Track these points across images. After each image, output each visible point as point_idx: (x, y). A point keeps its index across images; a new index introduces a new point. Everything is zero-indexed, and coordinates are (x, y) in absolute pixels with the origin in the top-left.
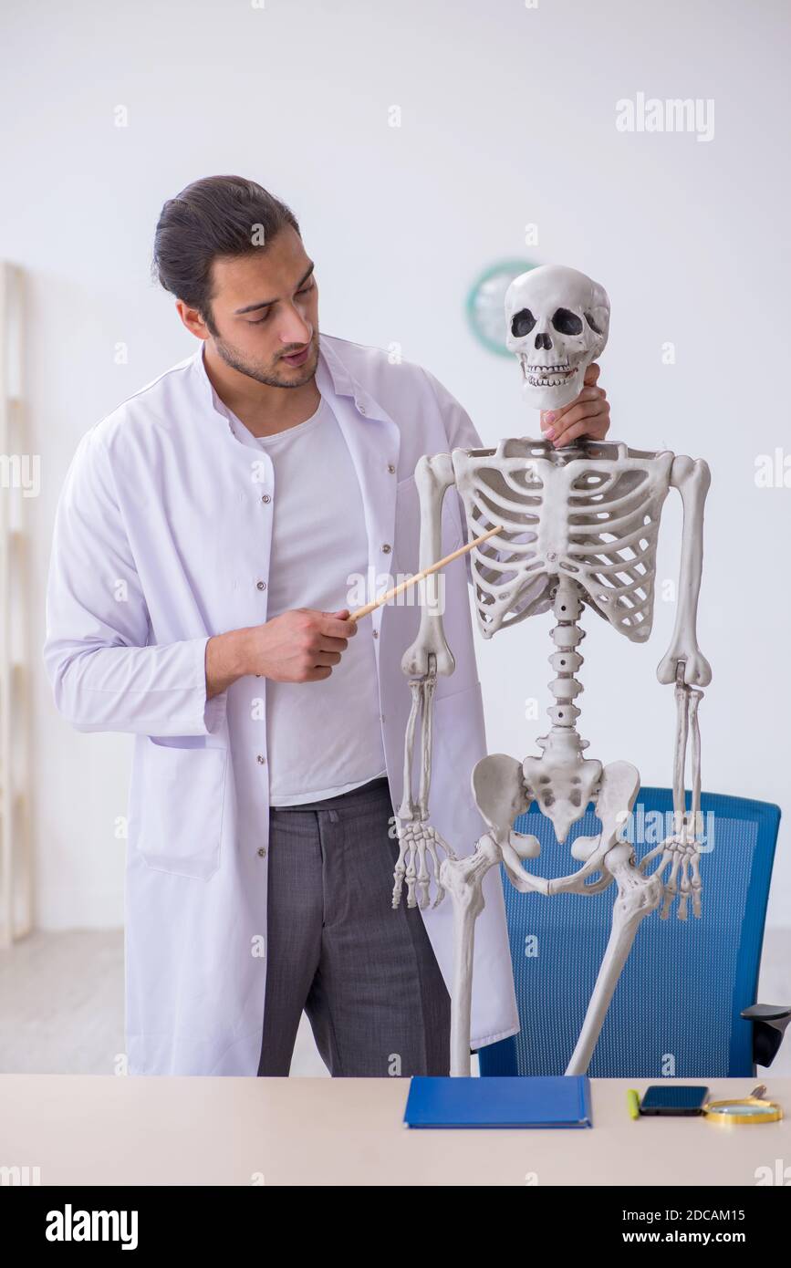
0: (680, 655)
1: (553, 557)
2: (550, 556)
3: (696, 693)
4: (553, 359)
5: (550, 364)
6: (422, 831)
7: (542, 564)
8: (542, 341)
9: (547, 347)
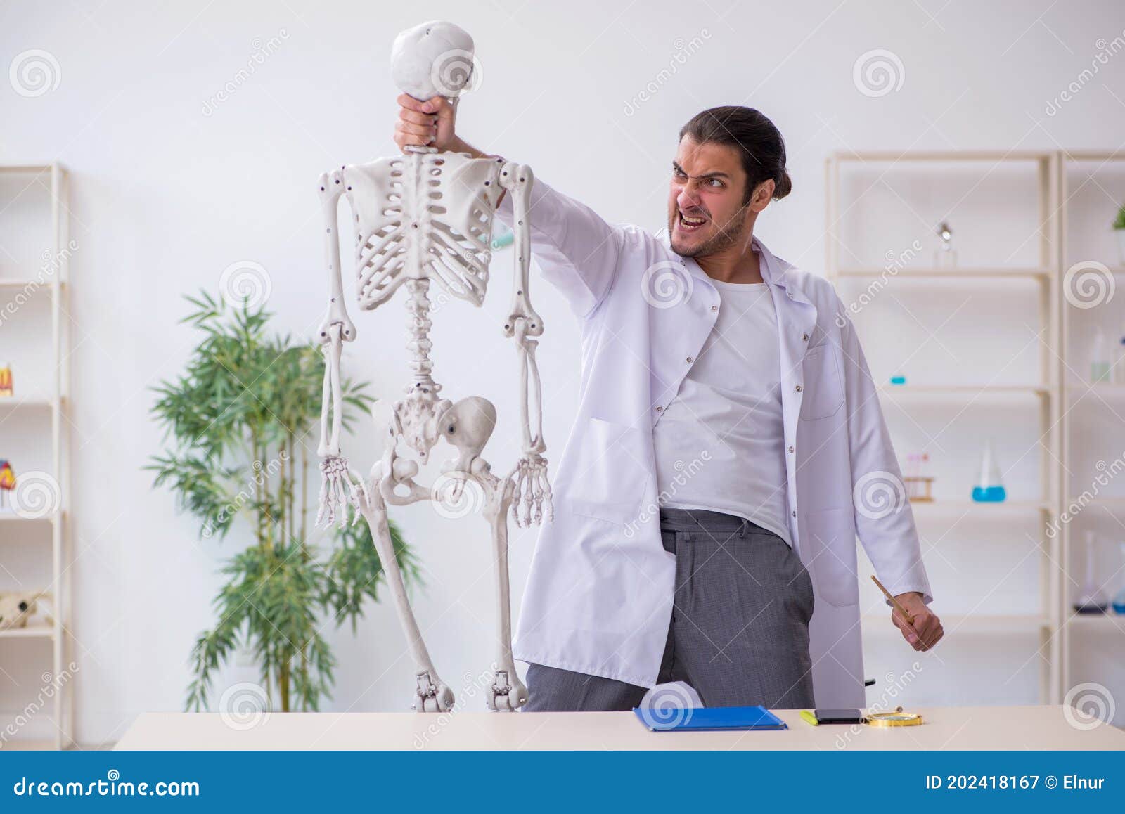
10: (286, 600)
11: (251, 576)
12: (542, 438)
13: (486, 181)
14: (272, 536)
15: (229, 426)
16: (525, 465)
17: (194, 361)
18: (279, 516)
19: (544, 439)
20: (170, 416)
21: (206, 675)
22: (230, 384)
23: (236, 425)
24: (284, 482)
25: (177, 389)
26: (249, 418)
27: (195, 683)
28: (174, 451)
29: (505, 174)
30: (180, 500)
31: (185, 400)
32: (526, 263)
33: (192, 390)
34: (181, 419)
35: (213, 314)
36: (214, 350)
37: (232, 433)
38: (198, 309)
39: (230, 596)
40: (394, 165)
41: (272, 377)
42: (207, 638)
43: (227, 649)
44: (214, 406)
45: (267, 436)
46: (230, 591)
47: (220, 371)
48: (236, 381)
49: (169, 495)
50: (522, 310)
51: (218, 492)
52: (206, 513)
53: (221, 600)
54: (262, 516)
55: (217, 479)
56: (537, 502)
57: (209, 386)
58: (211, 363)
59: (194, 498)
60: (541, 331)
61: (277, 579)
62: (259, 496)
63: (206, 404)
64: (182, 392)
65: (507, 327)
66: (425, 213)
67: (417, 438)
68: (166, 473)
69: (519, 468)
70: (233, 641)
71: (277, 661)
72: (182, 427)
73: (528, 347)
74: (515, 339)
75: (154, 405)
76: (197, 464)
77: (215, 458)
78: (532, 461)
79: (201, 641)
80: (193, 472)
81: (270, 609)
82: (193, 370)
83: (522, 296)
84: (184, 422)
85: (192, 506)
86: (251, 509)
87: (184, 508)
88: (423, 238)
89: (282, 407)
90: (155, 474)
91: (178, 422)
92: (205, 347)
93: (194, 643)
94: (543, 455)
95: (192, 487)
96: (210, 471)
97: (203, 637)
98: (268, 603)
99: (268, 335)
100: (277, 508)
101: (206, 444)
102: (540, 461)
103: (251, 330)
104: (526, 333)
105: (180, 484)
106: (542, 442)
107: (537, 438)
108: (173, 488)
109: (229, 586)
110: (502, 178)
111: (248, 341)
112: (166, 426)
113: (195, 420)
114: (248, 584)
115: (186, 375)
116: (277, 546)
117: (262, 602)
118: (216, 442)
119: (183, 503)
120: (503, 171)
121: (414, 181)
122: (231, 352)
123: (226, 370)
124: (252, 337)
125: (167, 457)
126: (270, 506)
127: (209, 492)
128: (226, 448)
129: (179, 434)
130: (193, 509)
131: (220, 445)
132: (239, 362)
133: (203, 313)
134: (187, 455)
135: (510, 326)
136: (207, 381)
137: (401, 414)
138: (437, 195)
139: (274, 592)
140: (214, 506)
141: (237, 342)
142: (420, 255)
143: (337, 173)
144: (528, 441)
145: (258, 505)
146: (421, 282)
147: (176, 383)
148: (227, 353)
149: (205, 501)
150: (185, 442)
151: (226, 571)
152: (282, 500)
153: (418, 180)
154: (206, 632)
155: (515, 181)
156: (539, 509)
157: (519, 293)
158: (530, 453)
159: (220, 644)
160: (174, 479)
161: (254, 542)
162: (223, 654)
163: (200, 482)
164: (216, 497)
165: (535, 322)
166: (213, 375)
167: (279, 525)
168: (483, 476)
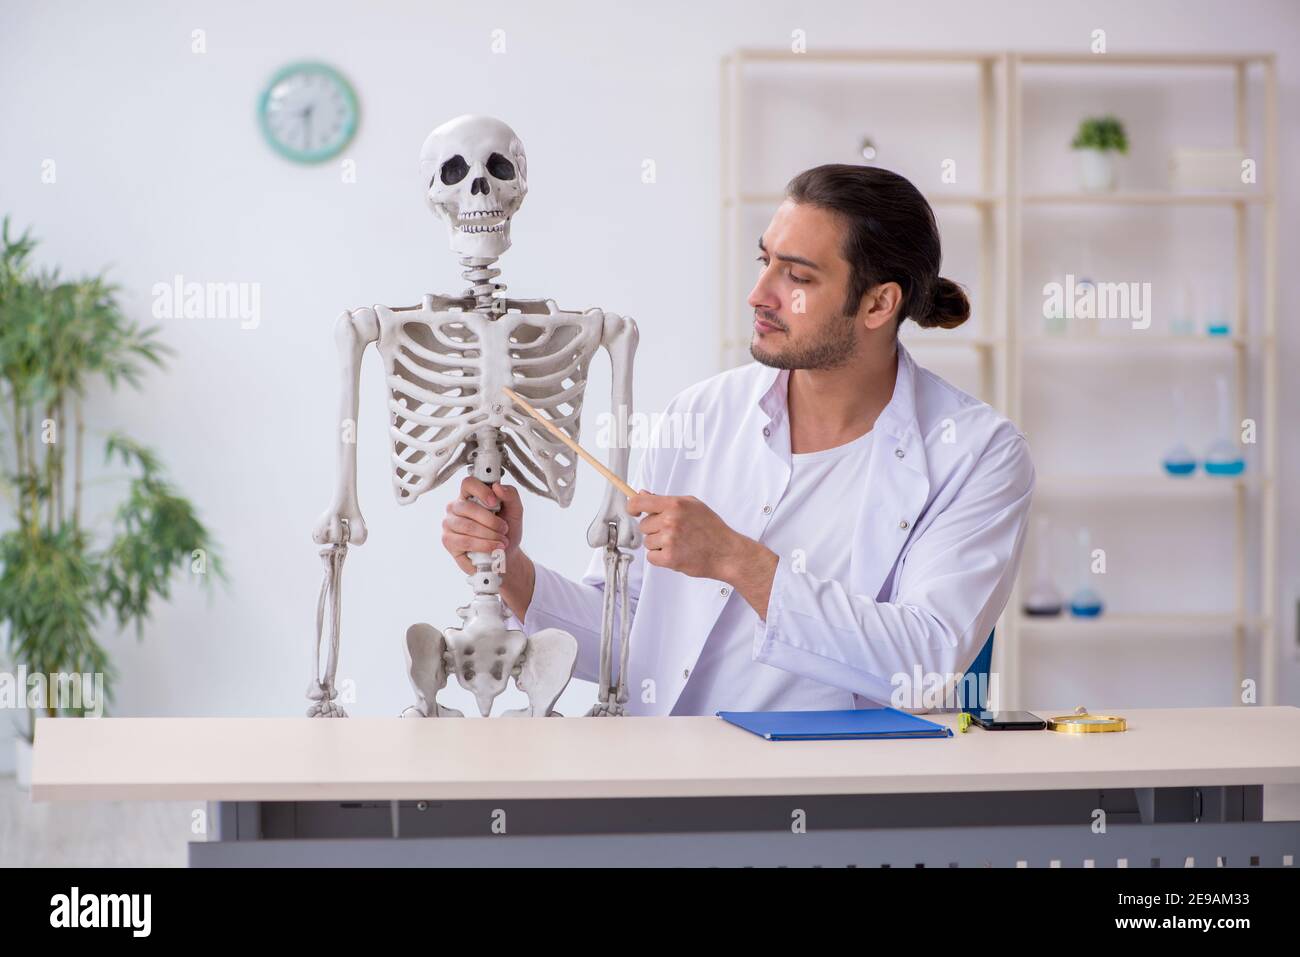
0: (613, 515)
1: (498, 410)
2: (495, 408)
3: (627, 557)
4: (492, 204)
5: (490, 209)
6: (331, 710)
7: (486, 417)
8: (479, 186)
9: (485, 191)
10: (58, 597)
11: (13, 567)
14: (37, 520)
18: (45, 494)
24: (51, 451)
26: (10, 370)
41: (41, 320)
45: (32, 393)
54: (24, 493)
61: (45, 571)
62: (21, 469)
81: (38, 609)
86: (11, 484)
89: (52, 357)
98: (36, 602)
99: (32, 268)
100: (43, 483)
103: (12, 261)
111: (8, 275)
114: (9, 575)
116: (43, 531)
117: (28, 600)
126: (35, 481)
139: (42, 587)
145: (19, 480)
152: (49, 473)
161: (14, 526)
167: (45, 505)
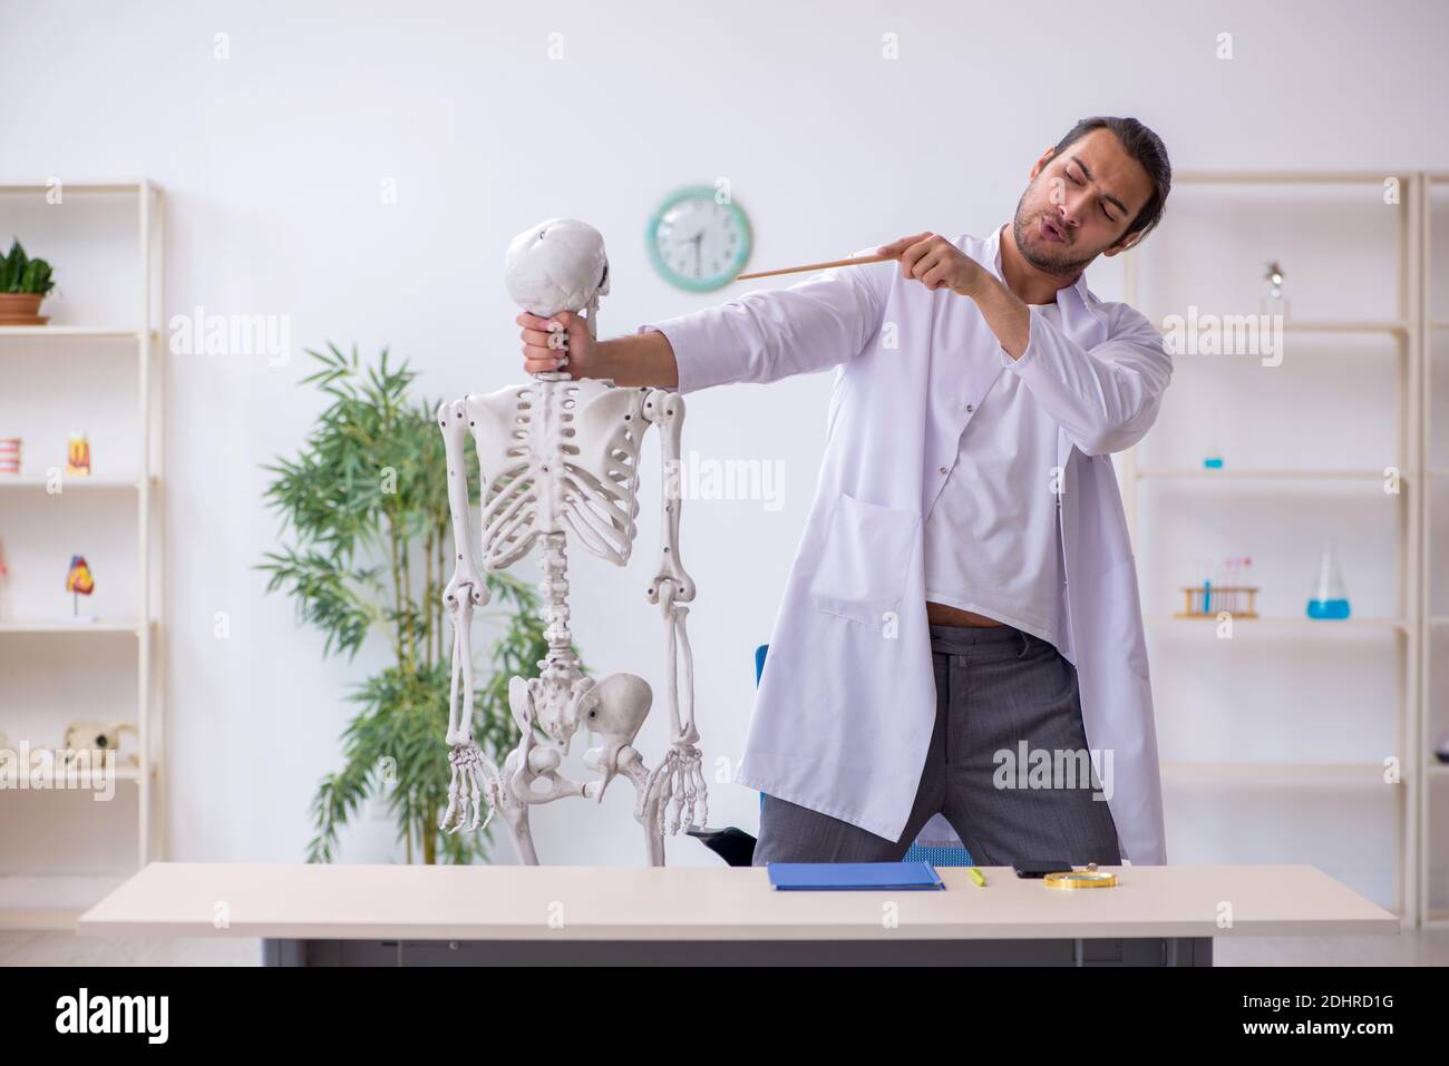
10: (430, 735)
11: (387, 705)
12: (694, 726)
13: (626, 414)
14: (417, 656)
15: (362, 515)
16: (675, 757)
17: (316, 433)
18: (424, 630)
19: (697, 727)
20: (288, 502)
21: (330, 830)
22: (362, 462)
23: (370, 514)
24: (431, 587)
25: (297, 468)
26: (388, 504)
27: (318, 840)
28: (293, 547)
29: (650, 405)
30: (300, 609)
31: (308, 481)
32: (675, 514)
33: (315, 468)
34: (302, 505)
35: (342, 372)
36: (342, 419)
37: (366, 524)
38: (325, 367)
39: (363, 730)
40: (522, 395)
41: (414, 454)
42: (333, 783)
43: (357, 797)
44: (343, 489)
45: (407, 529)
46: (361, 725)
47: (349, 445)
48: (371, 459)
49: (287, 602)
50: (669, 571)
51: (348, 599)
52: (333, 625)
53: (352, 734)
54: (402, 629)
55: (347, 582)
56: (689, 803)
57: (336, 464)
58: (339, 435)
59: (318, 606)
60: (692, 596)
61: (419, 709)
62: (399, 605)
63: (333, 487)
64: (303, 472)
65: (650, 591)
66: (557, 454)
67: (552, 724)
68: (283, 574)
69: (667, 761)
70: (364, 786)
71: (419, 812)
72: (303, 516)
73: (676, 616)
74: (659, 607)
75: (267, 488)
76: (321, 563)
77: (344, 554)
78: (682, 752)
79: (325, 788)
80: (317, 573)
81: (409, 747)
82: (316, 444)
83: (670, 554)
84: (306, 509)
85: (317, 614)
86: (389, 620)
87: (305, 619)
88: (554, 484)
89: (428, 492)
90: (270, 574)
91: (298, 509)
92: (330, 416)
93: (316, 789)
94: (697, 746)
95: (315, 593)
96: (338, 572)
97: (327, 781)
98: (407, 740)
99: (412, 399)
100: (421, 619)
101: (332, 538)
102: (693, 753)
103: (390, 394)
104: (673, 598)
105: (300, 588)
106: (694, 730)
107: (687, 725)
108: (291, 593)
109: (360, 718)
110: (646, 410)
111: (387, 407)
112: (284, 514)
113: (320, 507)
114: (383, 714)
115: (309, 450)
116: (421, 667)
117: (399, 738)
118: (346, 535)
119: (304, 611)
120: (647, 402)
121: (543, 415)
122: (364, 422)
123: (358, 444)
124: (392, 403)
125: (285, 554)
126: (413, 617)
127: (337, 599)
128: (358, 542)
129: (300, 525)
130: (317, 620)
131: (351, 538)
132: (374, 433)
133: (329, 372)
134: (309, 552)
135: (655, 590)
136: (334, 457)
137: (536, 695)
138: (570, 433)
139: (415, 725)
140: (343, 616)
141: (372, 409)
142: (551, 505)
143: (459, 406)
144: (677, 728)
145: (398, 616)
146: (554, 537)
147: (296, 460)
148: (359, 423)
149: (332, 610)
150: (307, 534)
151: (360, 698)
152: (428, 609)
153: (548, 414)
154: (332, 776)
155: (661, 414)
156: (691, 811)
157: (666, 550)
158: (680, 744)
159: (348, 791)
160: (293, 582)
161: (392, 662)
162: (353, 803)
163: (325, 586)
164: (346, 605)
165: (685, 586)
166: (340, 450)
167: (424, 641)
168: (632, 769)
